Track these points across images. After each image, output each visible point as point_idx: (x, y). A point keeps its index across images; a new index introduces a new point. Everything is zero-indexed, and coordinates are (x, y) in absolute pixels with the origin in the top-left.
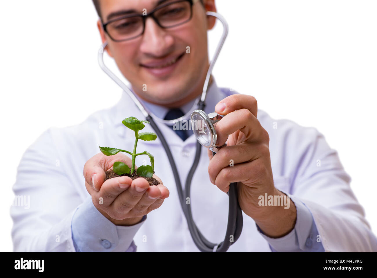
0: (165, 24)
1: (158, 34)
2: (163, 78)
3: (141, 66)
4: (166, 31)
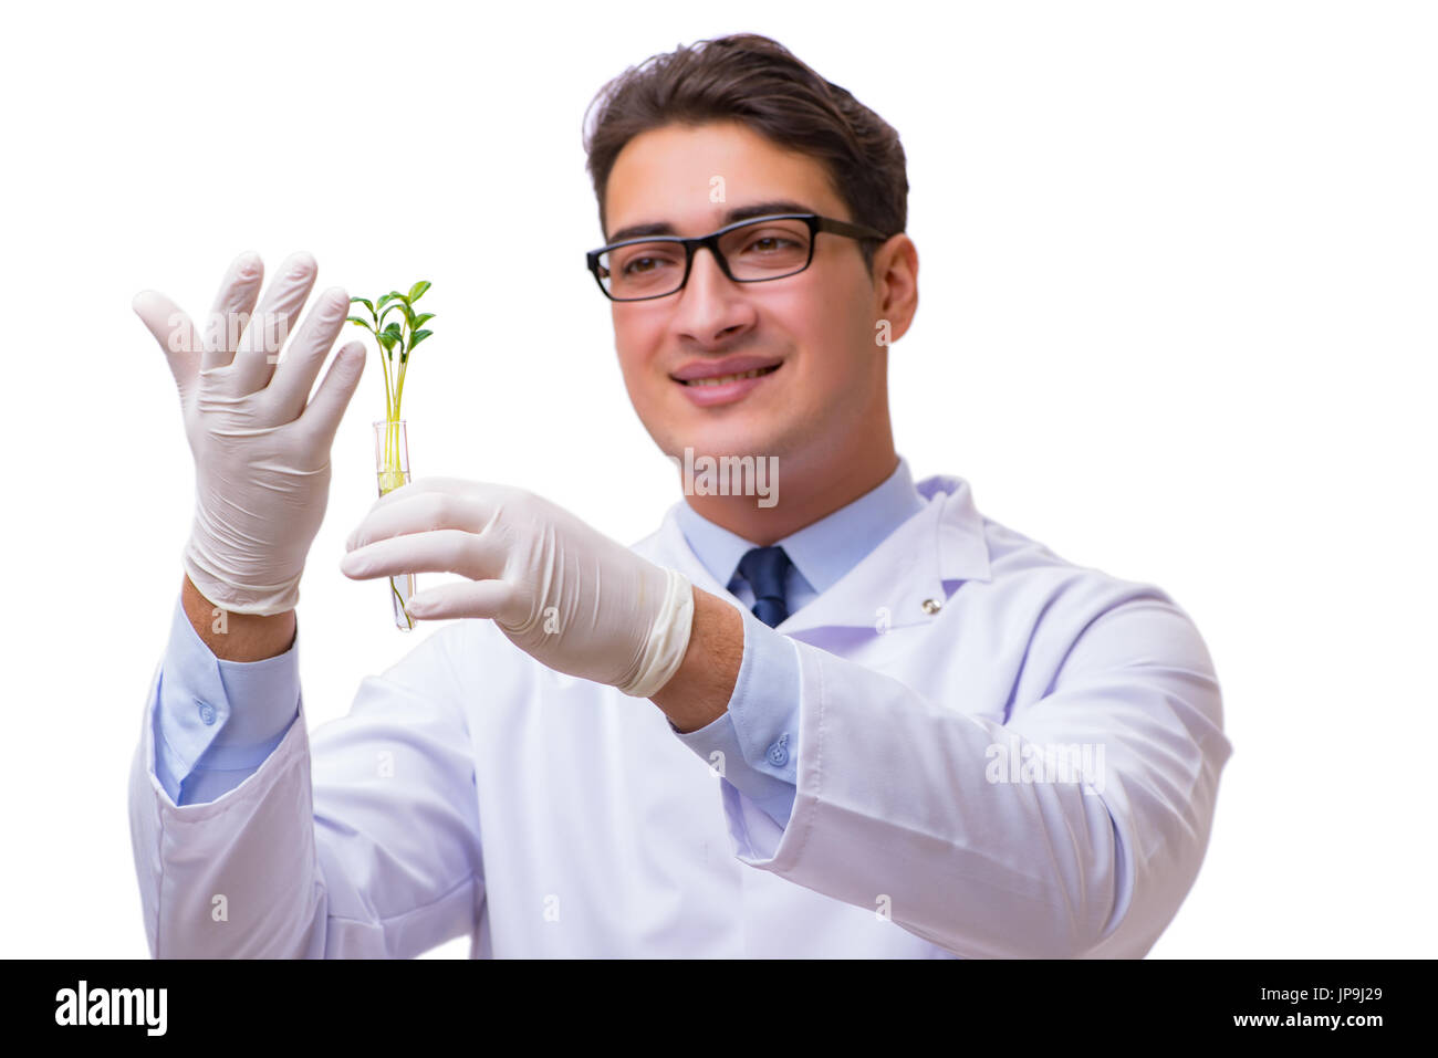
1: (716, 289)
3: (672, 378)
4: (741, 289)
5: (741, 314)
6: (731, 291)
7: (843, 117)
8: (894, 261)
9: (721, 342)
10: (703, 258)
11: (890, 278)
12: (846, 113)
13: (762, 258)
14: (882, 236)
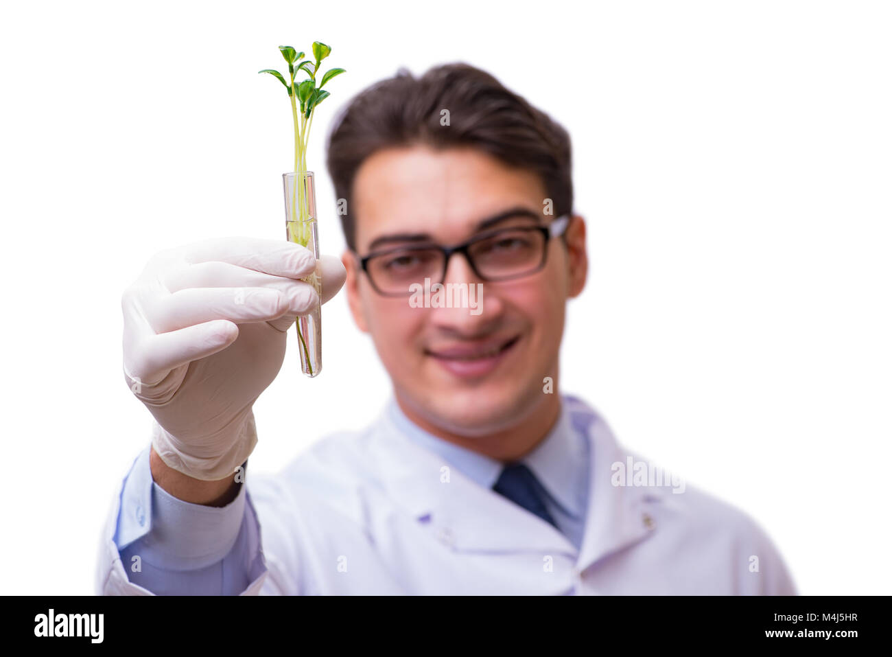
0: (489, 272)
2: (471, 381)
3: (428, 353)
4: (491, 287)
10: (457, 263)
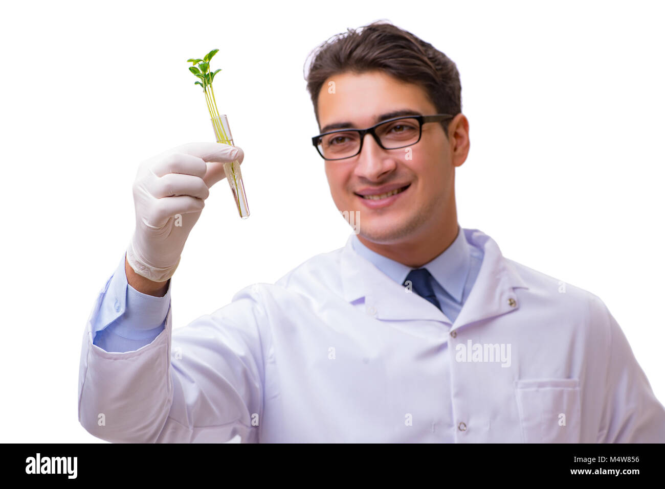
3: (355, 194)
4: (388, 153)
5: (389, 164)
6: (383, 154)
7: (428, 62)
8: (458, 127)
9: (380, 179)
10: (368, 139)
11: (456, 135)
12: (430, 59)
13: (396, 136)
14: (451, 116)
